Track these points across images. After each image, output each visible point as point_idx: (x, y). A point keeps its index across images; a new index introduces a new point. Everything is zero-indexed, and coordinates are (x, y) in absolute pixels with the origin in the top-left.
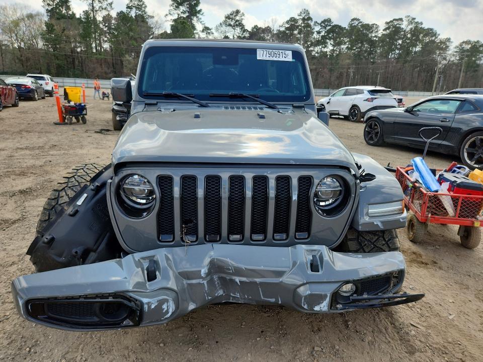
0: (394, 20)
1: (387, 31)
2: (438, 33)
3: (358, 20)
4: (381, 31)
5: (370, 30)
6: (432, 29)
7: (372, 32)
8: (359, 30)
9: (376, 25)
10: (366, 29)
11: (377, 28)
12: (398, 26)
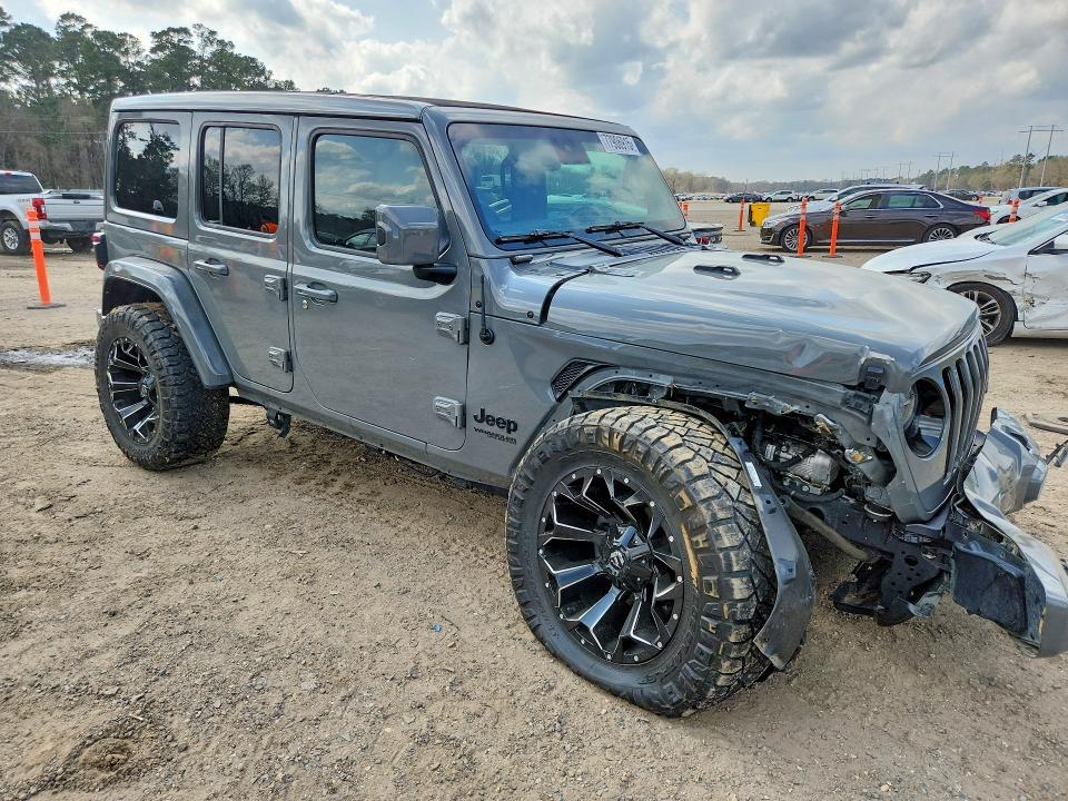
0: (170, 29)
1: (160, 54)
2: (268, 69)
3: (79, 19)
4: (147, 52)
5: (120, 46)
6: (253, 60)
7: (126, 53)
8: (89, 45)
9: (131, 36)
10: (110, 44)
11: (134, 43)
12: (182, 44)
